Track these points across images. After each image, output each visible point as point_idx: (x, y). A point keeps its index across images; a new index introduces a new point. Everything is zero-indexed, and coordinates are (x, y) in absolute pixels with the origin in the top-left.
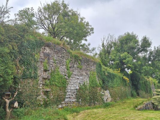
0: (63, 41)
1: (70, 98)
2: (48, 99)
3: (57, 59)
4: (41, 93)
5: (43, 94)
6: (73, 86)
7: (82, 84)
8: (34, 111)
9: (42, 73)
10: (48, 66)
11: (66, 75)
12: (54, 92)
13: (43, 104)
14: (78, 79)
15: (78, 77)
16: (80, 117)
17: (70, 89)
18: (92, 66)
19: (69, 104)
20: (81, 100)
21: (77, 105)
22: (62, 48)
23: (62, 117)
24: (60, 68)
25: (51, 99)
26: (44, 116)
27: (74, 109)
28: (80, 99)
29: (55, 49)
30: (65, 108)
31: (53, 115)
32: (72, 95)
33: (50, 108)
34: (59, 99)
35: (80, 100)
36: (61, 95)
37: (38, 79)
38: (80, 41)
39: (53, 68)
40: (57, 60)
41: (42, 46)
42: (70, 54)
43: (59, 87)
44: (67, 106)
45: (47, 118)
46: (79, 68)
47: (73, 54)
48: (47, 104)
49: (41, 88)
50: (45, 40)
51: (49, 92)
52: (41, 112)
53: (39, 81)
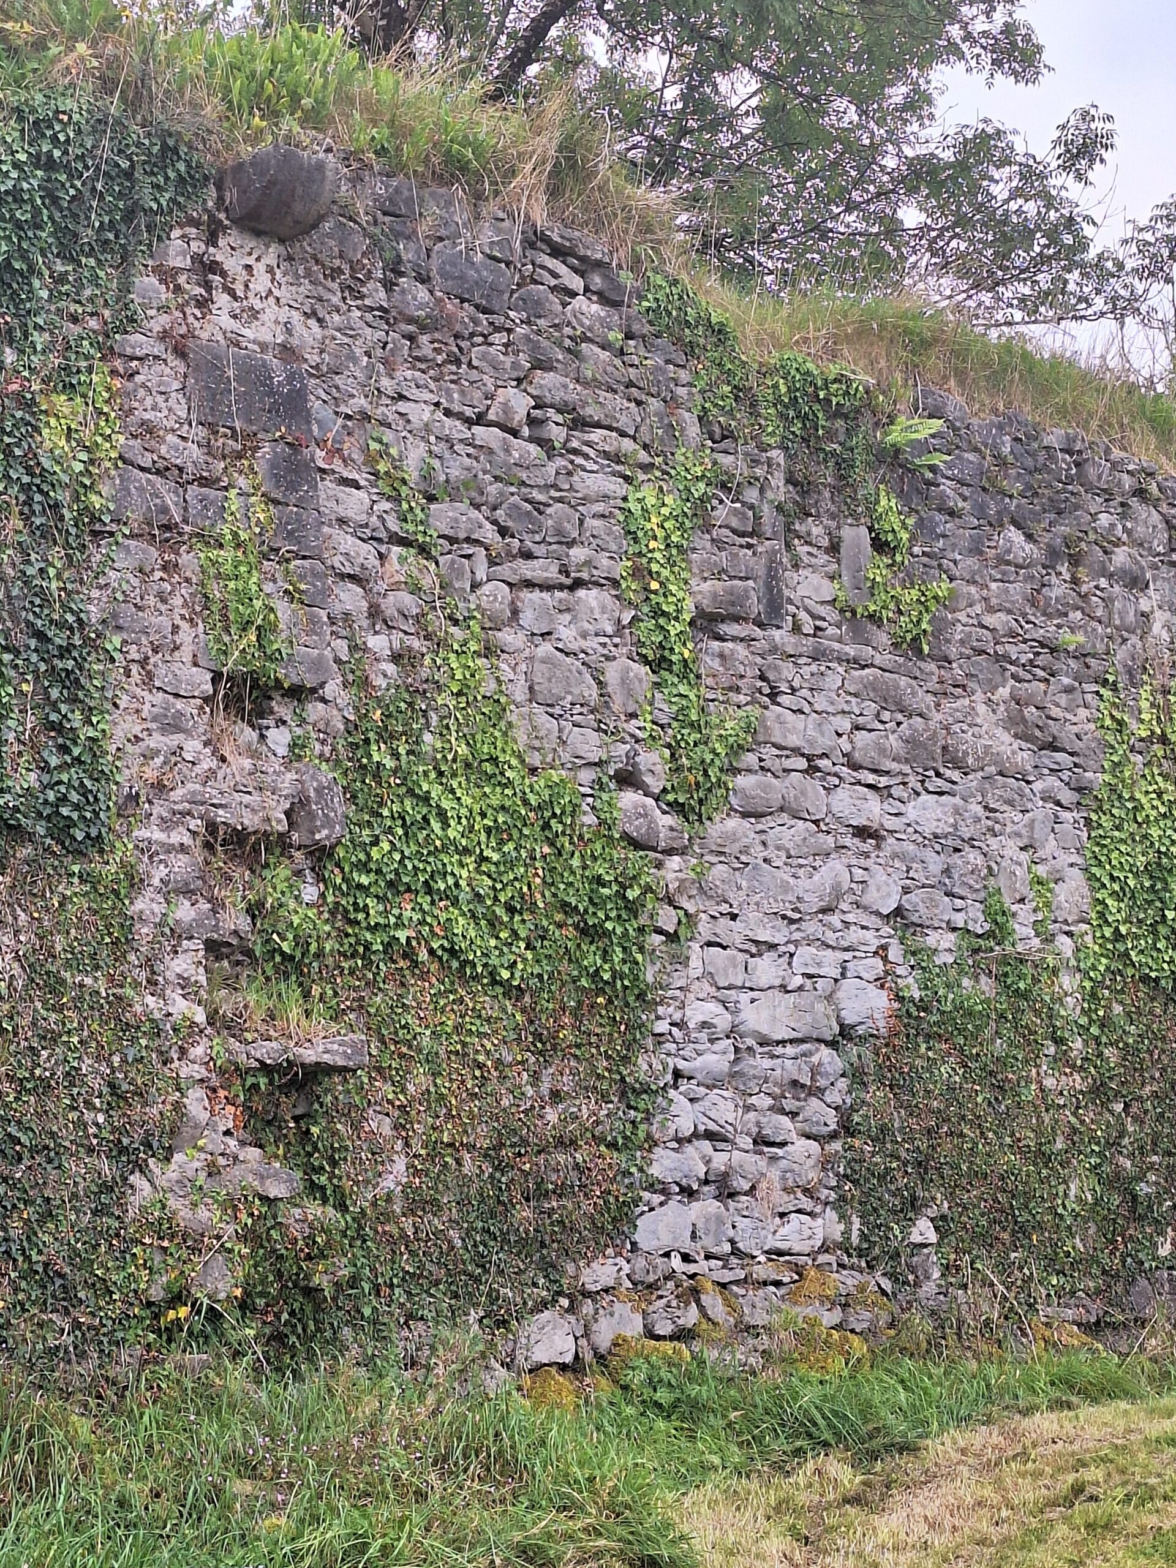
0: (554, 106)
1: (726, 1193)
2: (315, 1210)
3: (455, 469)
4: (196, 1103)
5: (228, 1118)
6: (767, 970)
7: (942, 941)
8: (83, 1427)
9: (192, 747)
10: (284, 611)
11: (628, 779)
12: (419, 1080)
13: (245, 1306)
14: (862, 832)
15: (872, 811)
16: (933, 1525)
17: (723, 1021)
18: (1136, 583)
19: (713, 1302)
20: (941, 1224)
21: (861, 1319)
22: (535, 239)
23: (595, 1532)
24: (507, 637)
25: (387, 1217)
26: (274, 1506)
27: (808, 1396)
28: (913, 1206)
29: (395, 268)
30: (637, 1378)
31: (421, 1496)
32: (761, 1141)
33: (368, 1362)
34: (524, 1213)
35: (924, 1230)
36: (565, 1143)
37: (123, 850)
38: (897, 94)
39: (378, 643)
40: (453, 490)
41: (159, 233)
42: (690, 350)
43: (513, 992)
44: (683, 1335)
45: (313, 1539)
46: (883, 638)
47: (749, 353)
48: (311, 1292)
49: (181, 1006)
50: (212, 108)
51: (336, 1091)
52: (209, 1429)
53: (135, 882)
